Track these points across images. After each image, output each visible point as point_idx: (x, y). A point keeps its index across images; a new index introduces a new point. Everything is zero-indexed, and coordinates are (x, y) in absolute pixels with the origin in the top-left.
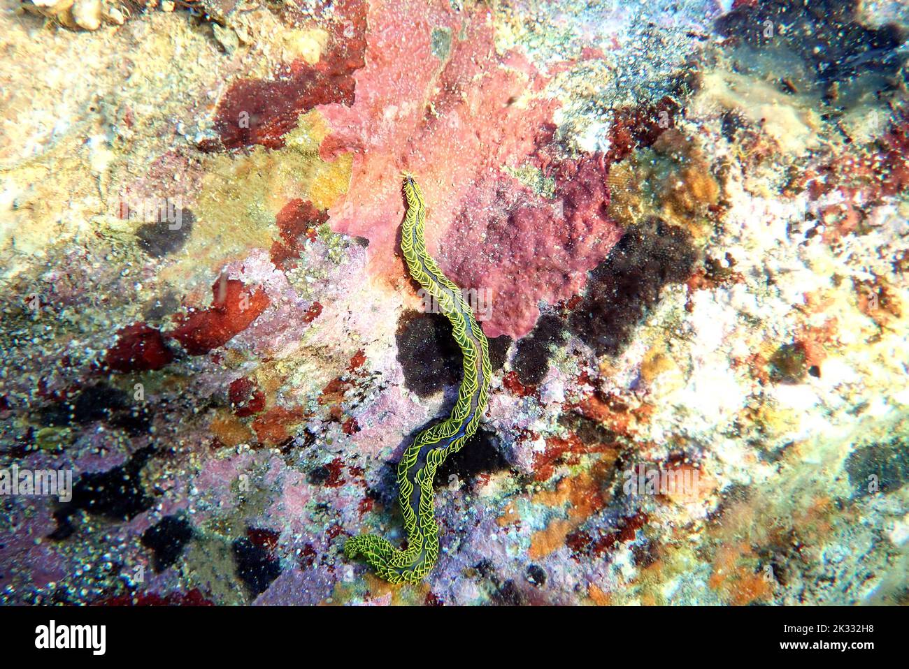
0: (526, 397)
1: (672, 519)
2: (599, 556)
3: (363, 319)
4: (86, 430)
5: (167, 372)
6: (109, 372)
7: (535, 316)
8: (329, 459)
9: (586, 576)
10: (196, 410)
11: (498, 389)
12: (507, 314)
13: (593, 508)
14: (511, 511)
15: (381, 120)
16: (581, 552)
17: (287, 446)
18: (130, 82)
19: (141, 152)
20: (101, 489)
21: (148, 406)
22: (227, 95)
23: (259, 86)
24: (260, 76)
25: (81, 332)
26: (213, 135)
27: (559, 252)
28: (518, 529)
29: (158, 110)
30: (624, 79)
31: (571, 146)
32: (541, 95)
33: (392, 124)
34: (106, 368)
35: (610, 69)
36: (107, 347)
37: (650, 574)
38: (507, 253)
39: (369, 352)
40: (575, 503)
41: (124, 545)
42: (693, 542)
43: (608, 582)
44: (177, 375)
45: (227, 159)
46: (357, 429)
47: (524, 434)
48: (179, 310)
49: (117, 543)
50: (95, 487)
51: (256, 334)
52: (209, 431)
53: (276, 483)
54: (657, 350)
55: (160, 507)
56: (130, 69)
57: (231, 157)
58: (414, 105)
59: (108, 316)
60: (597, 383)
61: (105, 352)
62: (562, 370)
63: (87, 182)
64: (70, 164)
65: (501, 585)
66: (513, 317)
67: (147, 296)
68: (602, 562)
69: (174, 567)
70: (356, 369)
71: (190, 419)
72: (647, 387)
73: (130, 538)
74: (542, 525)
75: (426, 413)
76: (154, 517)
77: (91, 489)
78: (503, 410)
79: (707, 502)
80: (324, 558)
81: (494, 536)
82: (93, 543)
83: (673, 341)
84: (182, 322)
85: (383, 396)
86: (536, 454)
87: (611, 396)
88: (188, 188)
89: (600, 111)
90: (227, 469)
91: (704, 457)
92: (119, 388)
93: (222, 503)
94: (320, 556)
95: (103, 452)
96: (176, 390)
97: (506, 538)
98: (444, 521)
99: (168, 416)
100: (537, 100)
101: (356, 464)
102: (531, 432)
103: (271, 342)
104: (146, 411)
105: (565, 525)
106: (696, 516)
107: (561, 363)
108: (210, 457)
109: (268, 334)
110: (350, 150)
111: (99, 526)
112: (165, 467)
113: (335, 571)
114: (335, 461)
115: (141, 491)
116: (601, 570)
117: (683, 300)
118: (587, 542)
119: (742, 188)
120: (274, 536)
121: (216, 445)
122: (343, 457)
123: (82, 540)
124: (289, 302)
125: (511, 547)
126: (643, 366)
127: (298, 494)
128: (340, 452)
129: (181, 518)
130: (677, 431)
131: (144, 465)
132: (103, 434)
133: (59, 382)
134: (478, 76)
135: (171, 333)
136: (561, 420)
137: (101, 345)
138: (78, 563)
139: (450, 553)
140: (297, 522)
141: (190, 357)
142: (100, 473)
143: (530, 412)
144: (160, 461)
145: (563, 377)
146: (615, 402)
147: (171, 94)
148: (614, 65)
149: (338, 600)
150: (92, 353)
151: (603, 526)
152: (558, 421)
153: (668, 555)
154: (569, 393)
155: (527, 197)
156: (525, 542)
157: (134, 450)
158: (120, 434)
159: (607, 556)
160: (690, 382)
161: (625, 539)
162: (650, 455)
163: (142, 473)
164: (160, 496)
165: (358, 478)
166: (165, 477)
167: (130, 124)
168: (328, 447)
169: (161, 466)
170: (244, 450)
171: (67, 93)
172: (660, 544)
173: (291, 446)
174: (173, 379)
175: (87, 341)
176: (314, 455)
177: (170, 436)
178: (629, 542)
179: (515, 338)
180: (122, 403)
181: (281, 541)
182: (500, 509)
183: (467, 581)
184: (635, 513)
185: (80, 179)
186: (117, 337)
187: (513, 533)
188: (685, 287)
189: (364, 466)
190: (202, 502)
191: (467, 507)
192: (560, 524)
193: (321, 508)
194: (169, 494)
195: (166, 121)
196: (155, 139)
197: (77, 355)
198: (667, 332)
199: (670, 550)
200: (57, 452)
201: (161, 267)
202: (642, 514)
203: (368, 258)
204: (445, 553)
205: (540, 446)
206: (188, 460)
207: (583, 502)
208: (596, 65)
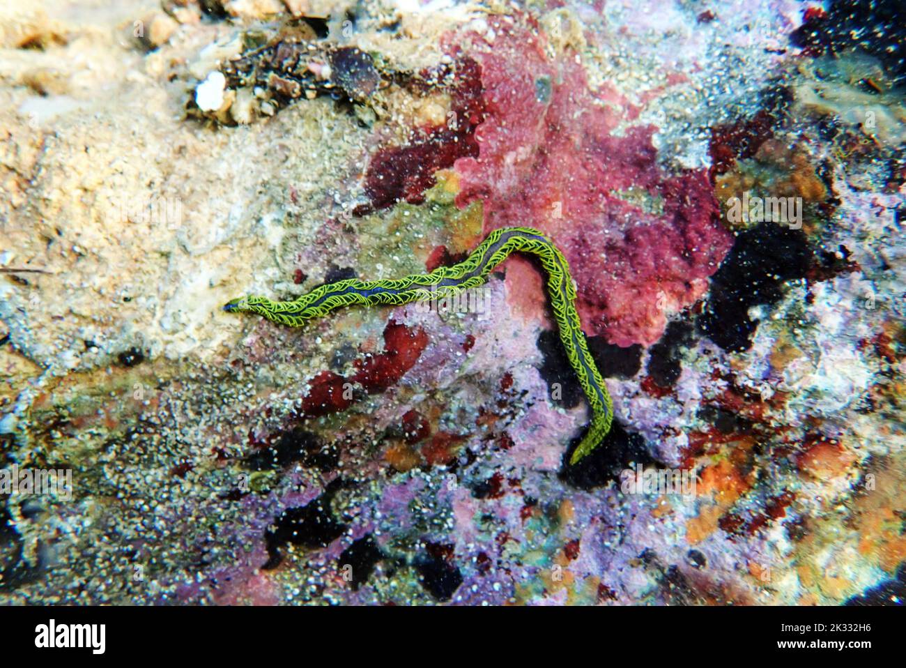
0: (663, 398)
1: (818, 494)
2: (753, 535)
3: (508, 344)
4: (287, 470)
5: (351, 412)
6: (305, 417)
7: (663, 323)
8: (489, 474)
9: (744, 555)
10: (375, 443)
11: (637, 393)
12: (636, 325)
13: (739, 492)
14: (663, 503)
15: (503, 166)
16: (735, 533)
17: (453, 466)
18: (288, 164)
19: (306, 224)
20: (301, 521)
21: (336, 444)
22: (372, 164)
23: (398, 152)
24: (396, 144)
25: (277, 386)
26: (365, 201)
27: (676, 262)
28: (673, 518)
29: (316, 185)
30: (712, 98)
31: (674, 165)
32: (636, 123)
33: (512, 169)
34: (302, 415)
35: (697, 90)
36: (302, 396)
37: (803, 547)
38: (629, 269)
39: (517, 374)
40: (720, 489)
41: (323, 569)
42: (840, 513)
43: (766, 558)
44: (359, 414)
45: (378, 219)
46: (512, 444)
47: (667, 431)
48: (358, 357)
49: (317, 568)
50: (297, 521)
51: (422, 370)
52: (384, 460)
53: (447, 501)
54: (783, 341)
55: (351, 532)
56: (287, 153)
57: (382, 217)
58: (528, 149)
59: (297, 369)
60: (730, 378)
61: (300, 401)
62: (695, 369)
63: (264, 256)
64: (249, 242)
65: (666, 571)
66: (642, 327)
67: (328, 348)
68: (757, 540)
69: (368, 584)
70: (507, 390)
71: (369, 451)
72: (779, 376)
73: (328, 562)
74: (693, 513)
75: (572, 423)
76: (347, 542)
77: (294, 522)
78: (644, 412)
79: (850, 474)
80: (499, 562)
81: (651, 527)
82: (299, 570)
83: (797, 331)
84: (361, 367)
85: (533, 412)
86: (681, 449)
87: (745, 388)
88: (348, 248)
89: (697, 131)
90: (404, 492)
91: (841, 434)
92: (312, 431)
93: (402, 523)
94: (495, 562)
95: (302, 488)
96: (359, 428)
97: (663, 528)
98: (602, 519)
99: (352, 451)
100: (633, 128)
101: (513, 475)
102: (673, 429)
103: (435, 375)
104: (335, 448)
105: (716, 509)
106: (841, 489)
107: (693, 362)
108: (388, 483)
109: (431, 368)
110: (480, 196)
111: (302, 554)
112: (351, 496)
113: (512, 574)
114: (495, 475)
115: (334, 520)
116: (758, 548)
117: (803, 293)
118: (740, 523)
119: (846, 185)
120: (450, 548)
121: (391, 471)
122: (502, 470)
123: (289, 568)
124: (445, 338)
125: (669, 535)
126: (771, 356)
127: (465, 508)
128: (499, 467)
129: (369, 540)
130: (810, 413)
131: (333, 496)
132: (301, 472)
133: (264, 430)
134: (577, 114)
135: (353, 377)
136: (700, 414)
137: (296, 395)
138: (288, 588)
139: (612, 547)
140: (467, 533)
141: (370, 397)
142: (301, 507)
143: (669, 411)
144: (347, 492)
145: (696, 376)
146: (749, 393)
147: (325, 169)
148: (700, 87)
149: (519, 599)
150: (289, 402)
151: (753, 507)
152: (697, 416)
153: (818, 526)
154: (703, 390)
155: (638, 216)
156: (681, 530)
157: (326, 483)
158: (314, 471)
159: (761, 533)
160: (819, 366)
161: (776, 517)
162: (786, 438)
163: (333, 504)
164: (349, 523)
165: (516, 488)
166: (352, 505)
167: (295, 201)
168: (488, 463)
169: (348, 495)
170: (417, 474)
171: (236, 180)
172: (810, 517)
173: (457, 466)
174: (356, 417)
175: (284, 393)
176: (476, 471)
177: (354, 469)
178: (780, 520)
179: (646, 345)
180: (315, 443)
181: (456, 552)
182: (653, 502)
183: (634, 569)
184: (782, 492)
185: (259, 253)
186: (309, 387)
187: (668, 522)
188: (804, 281)
189: (520, 477)
190: (385, 524)
191: (621, 503)
192: (711, 510)
193: (486, 519)
194: (357, 520)
195: (324, 193)
196: (317, 211)
197: (278, 406)
198: (791, 324)
199: (820, 522)
200: (266, 492)
201: (334, 321)
202: (789, 492)
203: (507, 290)
204: (608, 548)
205: (683, 440)
206: (370, 488)
207: (729, 488)
208: (684, 88)
